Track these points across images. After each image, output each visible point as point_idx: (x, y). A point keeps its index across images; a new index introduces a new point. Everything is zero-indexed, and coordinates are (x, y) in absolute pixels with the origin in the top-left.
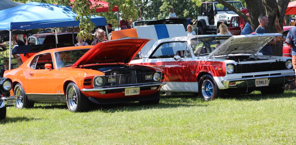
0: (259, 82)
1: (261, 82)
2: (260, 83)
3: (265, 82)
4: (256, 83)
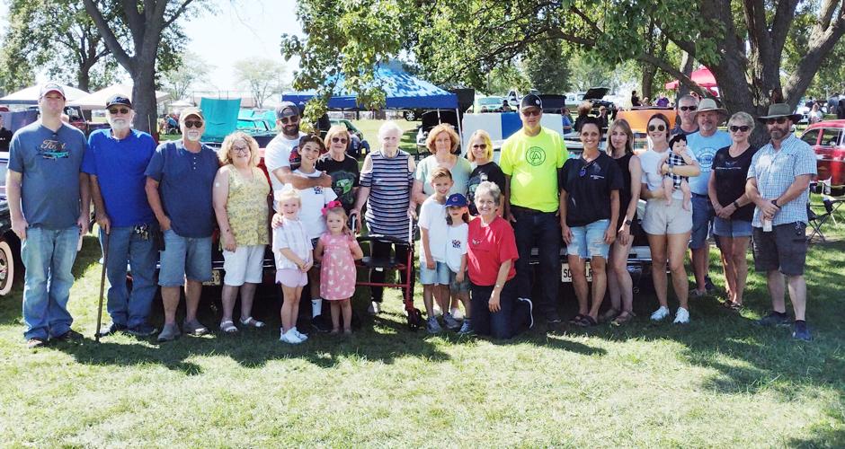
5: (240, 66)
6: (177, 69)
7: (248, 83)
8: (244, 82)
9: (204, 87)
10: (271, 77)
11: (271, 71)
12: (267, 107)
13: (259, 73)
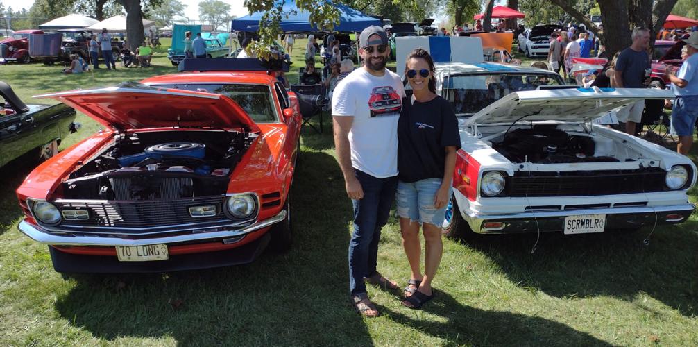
0: (575, 224)
1: (583, 223)
2: (578, 224)
3: (596, 223)
4: (566, 226)
5: (202, 5)
6: (160, 6)
7: (207, 15)
8: (205, 15)
9: (180, 18)
10: (221, 12)
11: (222, 9)
12: (220, 31)
13: (214, 10)
